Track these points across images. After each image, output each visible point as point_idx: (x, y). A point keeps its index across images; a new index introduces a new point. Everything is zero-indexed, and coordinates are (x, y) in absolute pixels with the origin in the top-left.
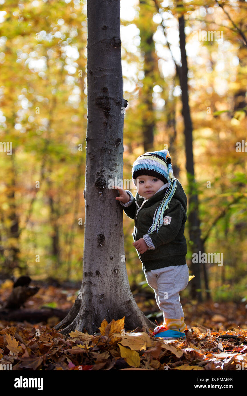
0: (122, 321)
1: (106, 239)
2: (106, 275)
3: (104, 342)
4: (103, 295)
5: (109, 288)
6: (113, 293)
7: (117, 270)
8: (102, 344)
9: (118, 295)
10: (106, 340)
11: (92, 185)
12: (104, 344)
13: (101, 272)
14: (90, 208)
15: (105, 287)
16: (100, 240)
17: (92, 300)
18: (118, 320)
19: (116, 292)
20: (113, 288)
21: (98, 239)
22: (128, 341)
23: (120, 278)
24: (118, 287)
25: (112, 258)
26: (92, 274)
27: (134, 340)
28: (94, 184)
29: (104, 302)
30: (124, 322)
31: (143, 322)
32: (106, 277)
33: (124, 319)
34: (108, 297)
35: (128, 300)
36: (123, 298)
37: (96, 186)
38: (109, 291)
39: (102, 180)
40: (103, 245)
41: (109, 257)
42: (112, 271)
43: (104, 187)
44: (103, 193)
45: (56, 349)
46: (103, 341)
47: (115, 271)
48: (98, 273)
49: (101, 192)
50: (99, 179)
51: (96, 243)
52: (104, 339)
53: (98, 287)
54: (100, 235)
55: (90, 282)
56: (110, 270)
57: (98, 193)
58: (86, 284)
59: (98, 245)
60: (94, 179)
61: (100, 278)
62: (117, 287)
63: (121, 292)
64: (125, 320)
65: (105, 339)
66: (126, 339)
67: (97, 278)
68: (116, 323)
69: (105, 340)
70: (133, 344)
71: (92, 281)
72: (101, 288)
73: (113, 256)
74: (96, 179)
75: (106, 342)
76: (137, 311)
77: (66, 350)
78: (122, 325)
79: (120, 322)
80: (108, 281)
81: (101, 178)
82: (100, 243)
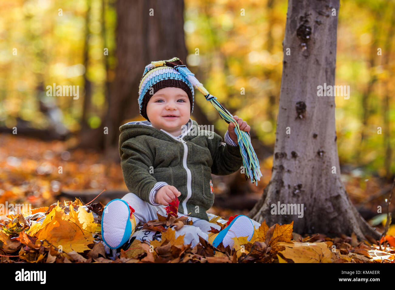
0: (289, 226)
1: (308, 109)
2: (305, 157)
3: (259, 251)
4: (300, 186)
5: (309, 176)
6: (315, 183)
7: (323, 152)
8: (257, 253)
9: (322, 186)
10: (263, 248)
11: (292, 33)
12: (260, 254)
13: (299, 154)
14: (288, 65)
15: (304, 175)
16: (300, 109)
17: (282, 191)
18: (284, 225)
19: (319, 182)
20: (315, 177)
21: (297, 109)
22: (294, 252)
23: (326, 163)
24: (323, 175)
25: (315, 136)
26: (286, 155)
27: (303, 252)
28: (295, 33)
29: (298, 196)
30: (292, 228)
31: (355, 227)
32: (306, 161)
33: (293, 224)
34: (306, 189)
35: (335, 194)
36: (330, 191)
37: (298, 35)
38: (310, 180)
39: (306, 27)
40: (303, 117)
41: (311, 134)
42: (316, 154)
43: (308, 37)
44: (307, 46)
45: (189, 256)
46: (258, 249)
47: (319, 153)
48: (294, 155)
49: (305, 44)
50: (302, 26)
51: (294, 113)
52: (259, 247)
53: (293, 174)
54: (299, 103)
55: (282, 167)
56: (312, 151)
57: (300, 45)
58: (275, 169)
59: (297, 116)
60: (296, 26)
61: (297, 162)
62: (321, 176)
63: (326, 183)
64: (293, 226)
65: (261, 247)
66: (292, 248)
67: (293, 161)
68: (280, 227)
69: (261, 249)
70: (300, 257)
71: (285, 166)
72: (298, 176)
73: (317, 133)
74: (298, 25)
75: (262, 251)
76: (349, 211)
77: (204, 259)
78: (290, 231)
79: (286, 228)
80: (309, 167)
81: (305, 25)
82: (299, 114)
